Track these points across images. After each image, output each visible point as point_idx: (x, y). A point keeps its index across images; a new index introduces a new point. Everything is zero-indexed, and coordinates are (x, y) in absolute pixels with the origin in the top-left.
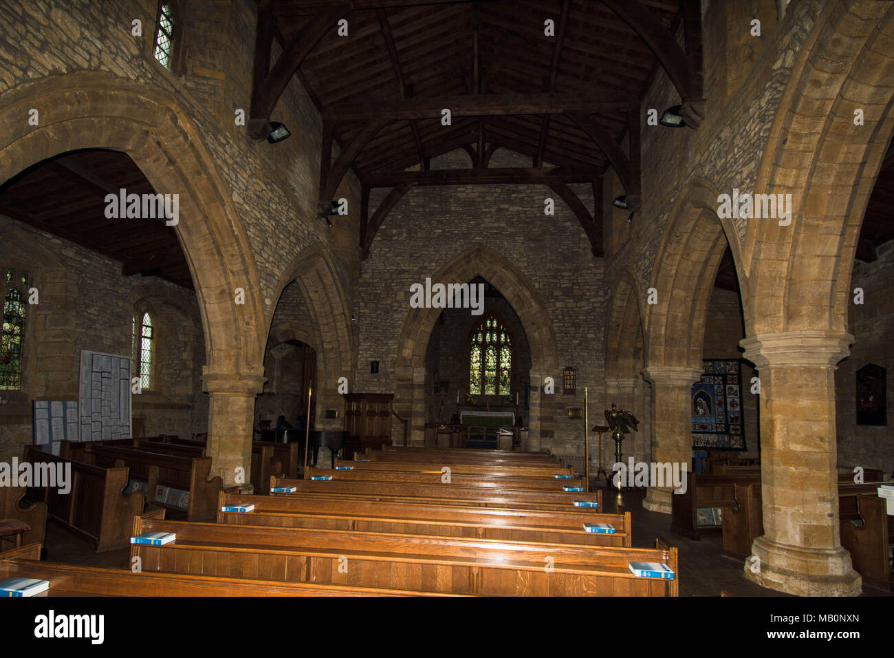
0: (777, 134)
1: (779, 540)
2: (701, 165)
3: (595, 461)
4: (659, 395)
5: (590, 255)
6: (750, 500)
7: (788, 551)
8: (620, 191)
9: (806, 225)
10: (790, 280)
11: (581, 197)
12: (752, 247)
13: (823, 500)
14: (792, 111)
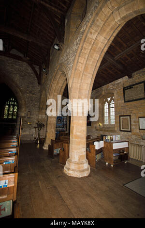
0: (80, 48)
1: (73, 160)
2: (62, 60)
3: (34, 136)
4: (49, 119)
5: (37, 84)
6: (67, 148)
7: (75, 163)
8: (44, 67)
9: (85, 75)
10: (80, 89)
11: (36, 69)
12: (72, 79)
13: (83, 148)
14: (84, 41)
